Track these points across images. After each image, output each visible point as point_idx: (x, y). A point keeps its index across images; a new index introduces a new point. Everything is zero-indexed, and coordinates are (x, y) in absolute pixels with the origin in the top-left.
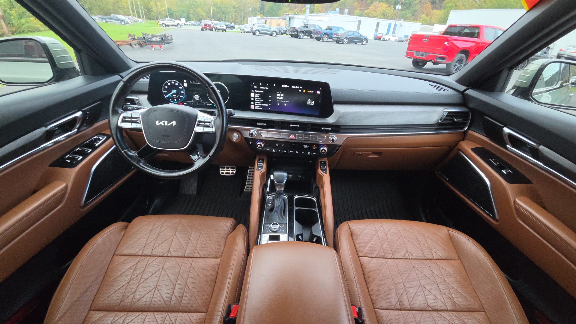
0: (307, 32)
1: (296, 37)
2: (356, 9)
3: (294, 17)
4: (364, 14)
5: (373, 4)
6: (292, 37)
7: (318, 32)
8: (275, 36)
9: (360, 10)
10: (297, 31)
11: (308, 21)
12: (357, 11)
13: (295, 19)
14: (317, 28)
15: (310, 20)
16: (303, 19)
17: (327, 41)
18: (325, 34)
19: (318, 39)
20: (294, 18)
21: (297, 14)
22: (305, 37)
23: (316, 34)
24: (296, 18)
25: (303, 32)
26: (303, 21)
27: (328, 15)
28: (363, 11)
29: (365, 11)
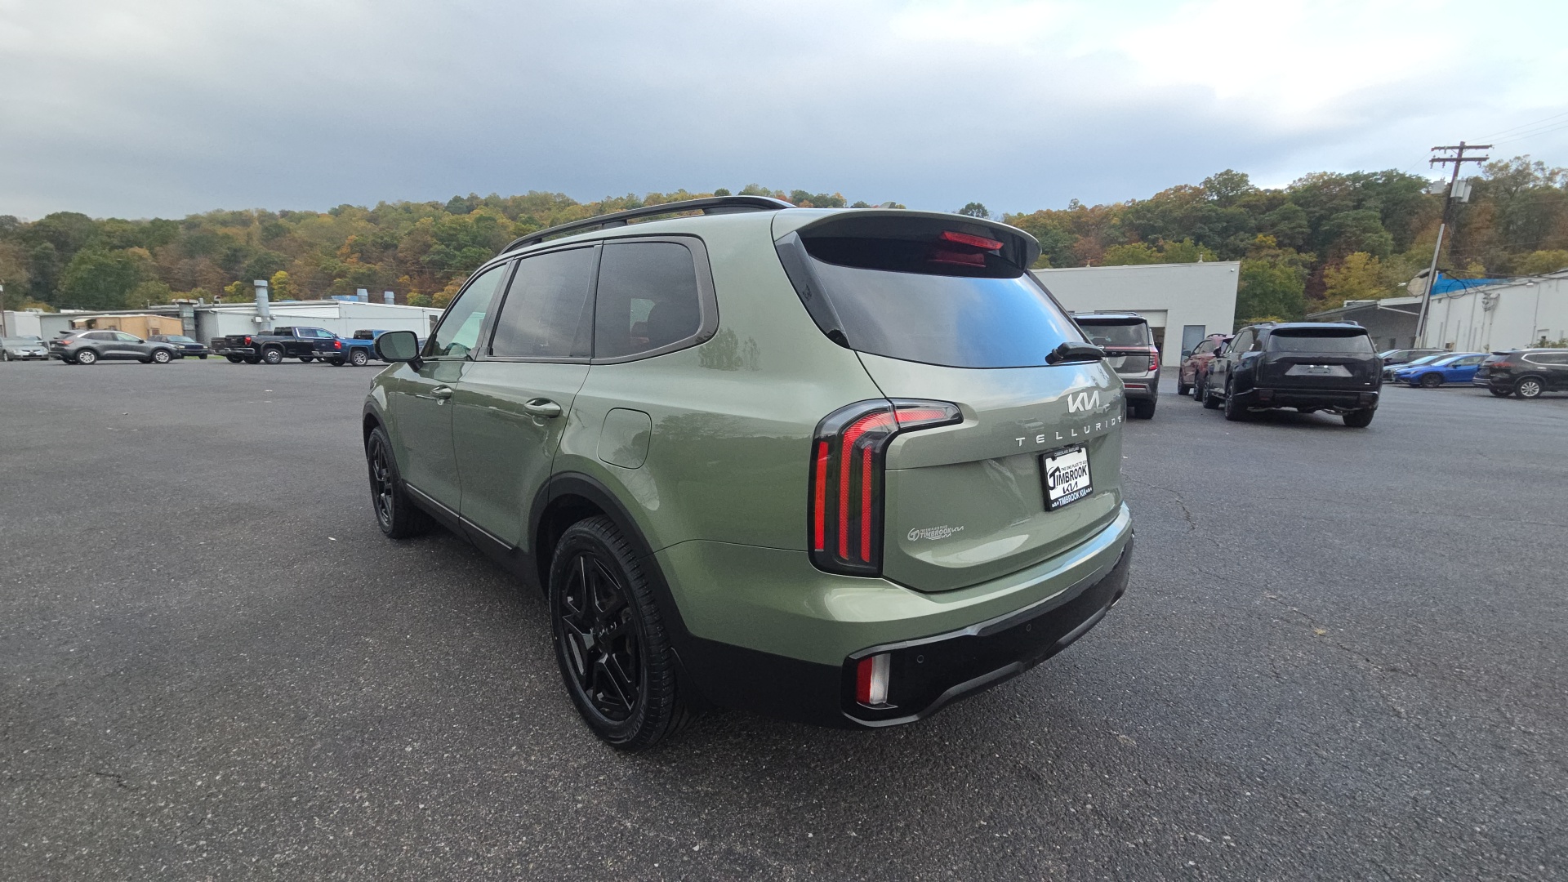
0: (288, 345)
1: (253, 360)
2: (410, 291)
3: (214, 309)
4: (434, 301)
5: (451, 280)
6: (234, 362)
7: (331, 343)
8: (167, 363)
9: (421, 293)
10: (254, 345)
11: (268, 319)
12: (413, 295)
13: (219, 315)
14: (322, 336)
15: (277, 316)
16: (249, 314)
17: (364, 365)
18: (355, 349)
19: (337, 361)
20: (215, 312)
21: (217, 302)
22: (284, 360)
23: (322, 350)
24: (222, 313)
25: (276, 347)
26: (252, 321)
27: (337, 304)
28: (431, 294)
29: (436, 295)
